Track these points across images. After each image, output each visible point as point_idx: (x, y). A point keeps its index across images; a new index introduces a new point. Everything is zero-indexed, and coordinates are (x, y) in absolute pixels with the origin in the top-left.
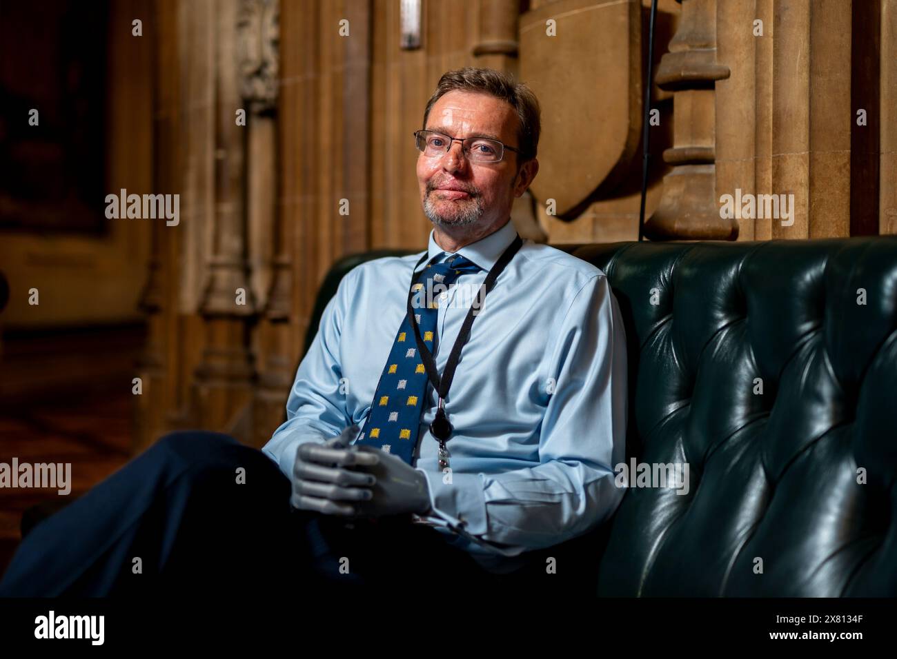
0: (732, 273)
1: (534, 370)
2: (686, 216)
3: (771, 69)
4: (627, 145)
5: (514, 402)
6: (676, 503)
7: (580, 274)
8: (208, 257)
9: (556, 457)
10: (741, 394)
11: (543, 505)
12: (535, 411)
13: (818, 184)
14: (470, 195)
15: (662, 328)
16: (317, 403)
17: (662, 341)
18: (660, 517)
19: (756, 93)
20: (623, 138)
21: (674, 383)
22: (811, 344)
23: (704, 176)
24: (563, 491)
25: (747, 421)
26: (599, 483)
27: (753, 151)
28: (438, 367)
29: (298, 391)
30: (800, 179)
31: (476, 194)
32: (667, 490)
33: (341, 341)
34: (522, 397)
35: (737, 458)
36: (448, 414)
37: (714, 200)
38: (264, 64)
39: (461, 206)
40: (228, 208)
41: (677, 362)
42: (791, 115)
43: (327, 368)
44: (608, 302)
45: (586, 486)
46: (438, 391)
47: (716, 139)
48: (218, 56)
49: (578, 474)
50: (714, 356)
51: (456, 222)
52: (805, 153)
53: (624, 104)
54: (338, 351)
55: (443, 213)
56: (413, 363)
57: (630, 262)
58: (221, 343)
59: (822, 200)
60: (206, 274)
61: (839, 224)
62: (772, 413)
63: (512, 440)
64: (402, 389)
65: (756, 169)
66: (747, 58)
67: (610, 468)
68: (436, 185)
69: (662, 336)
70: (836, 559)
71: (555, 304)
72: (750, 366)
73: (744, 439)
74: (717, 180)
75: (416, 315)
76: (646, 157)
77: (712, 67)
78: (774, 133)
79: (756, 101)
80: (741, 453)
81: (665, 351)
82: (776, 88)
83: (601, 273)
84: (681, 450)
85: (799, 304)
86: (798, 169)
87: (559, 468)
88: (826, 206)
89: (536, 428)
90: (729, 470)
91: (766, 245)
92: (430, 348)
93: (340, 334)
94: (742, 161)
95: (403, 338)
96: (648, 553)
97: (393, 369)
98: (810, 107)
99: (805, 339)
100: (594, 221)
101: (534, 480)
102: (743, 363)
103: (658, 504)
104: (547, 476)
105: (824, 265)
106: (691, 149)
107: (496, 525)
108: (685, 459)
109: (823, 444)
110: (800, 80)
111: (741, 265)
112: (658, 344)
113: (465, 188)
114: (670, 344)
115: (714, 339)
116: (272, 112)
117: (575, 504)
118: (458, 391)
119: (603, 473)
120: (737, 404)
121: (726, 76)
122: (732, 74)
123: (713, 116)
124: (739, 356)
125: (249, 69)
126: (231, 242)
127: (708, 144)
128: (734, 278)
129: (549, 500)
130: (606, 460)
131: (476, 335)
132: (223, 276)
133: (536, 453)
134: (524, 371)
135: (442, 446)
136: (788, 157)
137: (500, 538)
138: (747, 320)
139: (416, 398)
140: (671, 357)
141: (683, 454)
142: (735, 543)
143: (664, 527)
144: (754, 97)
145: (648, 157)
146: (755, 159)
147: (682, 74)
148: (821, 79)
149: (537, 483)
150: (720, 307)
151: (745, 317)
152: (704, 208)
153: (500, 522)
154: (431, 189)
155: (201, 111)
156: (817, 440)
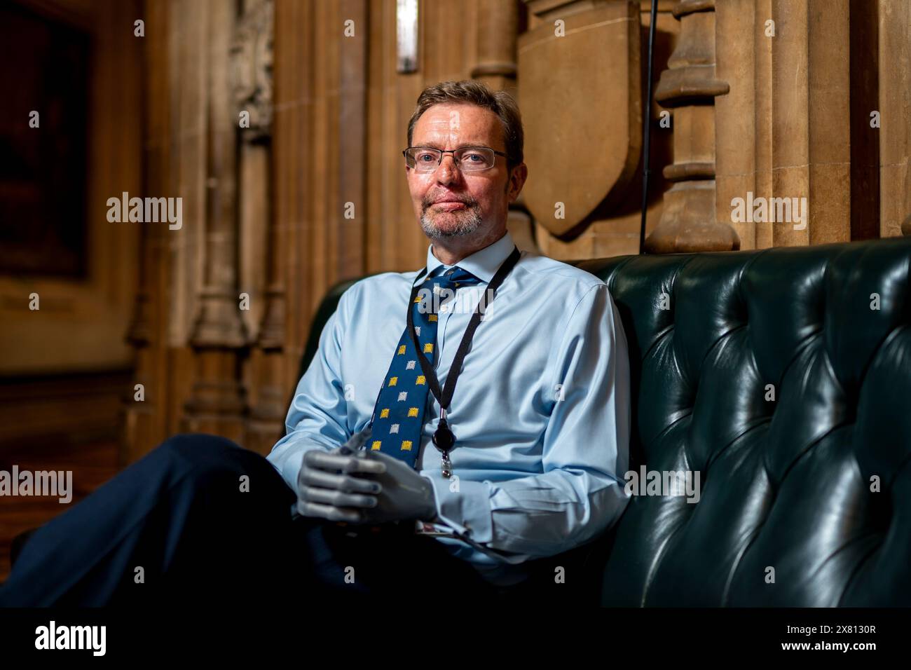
0: (733, 281)
1: (538, 379)
2: (687, 231)
3: (770, 84)
4: (627, 162)
5: (517, 412)
6: (679, 511)
7: (581, 283)
8: (199, 288)
9: (560, 466)
10: (743, 399)
11: (548, 515)
12: (538, 420)
13: (818, 196)
14: (468, 205)
15: (663, 338)
16: (319, 417)
17: (664, 351)
18: (664, 524)
19: (756, 107)
20: (623, 155)
21: (676, 392)
22: (812, 348)
23: (703, 191)
24: (568, 501)
25: (750, 426)
26: (603, 494)
27: (753, 165)
28: (439, 378)
29: (297, 405)
30: (800, 192)
31: (472, 203)
32: (670, 498)
33: (341, 356)
34: (525, 406)
35: (740, 462)
36: (451, 424)
37: (715, 215)
38: (258, 90)
39: (459, 216)
40: (220, 237)
41: (679, 371)
42: (791, 129)
43: (327, 383)
44: (609, 312)
45: (590, 495)
46: (439, 402)
47: (716, 154)
48: (210, 83)
49: (582, 483)
50: (715, 363)
51: (456, 233)
52: (805, 166)
53: (623, 122)
54: (339, 365)
55: (442, 226)
56: (413, 374)
57: (631, 274)
58: (212, 376)
59: (822, 212)
60: (197, 305)
61: (840, 235)
62: (774, 418)
63: (515, 451)
64: (403, 401)
65: (756, 183)
66: (747, 73)
67: (614, 476)
68: (433, 200)
69: (663, 346)
70: (838, 558)
71: (555, 314)
72: (751, 372)
73: (746, 444)
74: (717, 195)
75: (416, 328)
76: (646, 173)
77: (711, 82)
78: (773, 147)
79: (756, 115)
80: (743, 457)
81: (666, 361)
82: (775, 102)
83: (602, 283)
84: (683, 459)
85: (800, 308)
86: (798, 182)
87: (563, 476)
88: (826, 218)
89: (539, 437)
90: (732, 474)
91: (766, 253)
92: (430, 359)
93: (340, 349)
94: (742, 176)
95: (402, 351)
96: (651, 561)
97: (393, 381)
98: (809, 119)
99: (806, 342)
100: (595, 240)
101: (539, 489)
102: (745, 369)
103: (661, 512)
104: (552, 485)
105: (823, 270)
106: (691, 165)
107: (501, 533)
108: (688, 467)
109: (825, 444)
110: (799, 94)
111: (741, 273)
112: (660, 355)
113: (461, 198)
114: (672, 354)
115: (716, 346)
116: (265, 140)
117: (579, 514)
118: (460, 402)
119: (608, 482)
120: (739, 410)
121: (726, 91)
122: (731, 90)
123: (713, 132)
124: (740, 363)
125: (242, 95)
126: (223, 273)
127: (708, 159)
128: (735, 286)
129: (554, 509)
130: (611, 469)
131: (477, 344)
132: (215, 307)
133: (540, 463)
134: (527, 380)
135: (445, 457)
136: (788, 171)
137: (505, 546)
138: (748, 327)
139: (417, 410)
140: (673, 367)
141: (686, 462)
142: (738, 546)
143: (667, 535)
144: (753, 111)
145: (648, 175)
146: (756, 173)
147: (682, 90)
148: (820, 92)
149: (542, 491)
150: (721, 315)
151: (746, 325)
152: (705, 224)
153: (505, 530)
154: (427, 205)
155: (193, 140)
156: (819, 441)
